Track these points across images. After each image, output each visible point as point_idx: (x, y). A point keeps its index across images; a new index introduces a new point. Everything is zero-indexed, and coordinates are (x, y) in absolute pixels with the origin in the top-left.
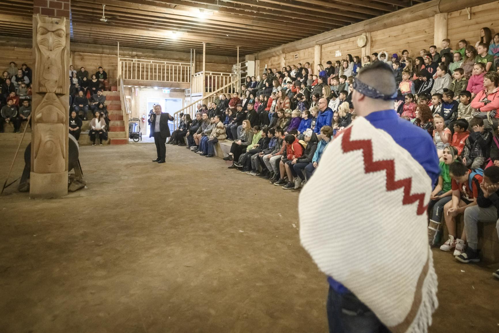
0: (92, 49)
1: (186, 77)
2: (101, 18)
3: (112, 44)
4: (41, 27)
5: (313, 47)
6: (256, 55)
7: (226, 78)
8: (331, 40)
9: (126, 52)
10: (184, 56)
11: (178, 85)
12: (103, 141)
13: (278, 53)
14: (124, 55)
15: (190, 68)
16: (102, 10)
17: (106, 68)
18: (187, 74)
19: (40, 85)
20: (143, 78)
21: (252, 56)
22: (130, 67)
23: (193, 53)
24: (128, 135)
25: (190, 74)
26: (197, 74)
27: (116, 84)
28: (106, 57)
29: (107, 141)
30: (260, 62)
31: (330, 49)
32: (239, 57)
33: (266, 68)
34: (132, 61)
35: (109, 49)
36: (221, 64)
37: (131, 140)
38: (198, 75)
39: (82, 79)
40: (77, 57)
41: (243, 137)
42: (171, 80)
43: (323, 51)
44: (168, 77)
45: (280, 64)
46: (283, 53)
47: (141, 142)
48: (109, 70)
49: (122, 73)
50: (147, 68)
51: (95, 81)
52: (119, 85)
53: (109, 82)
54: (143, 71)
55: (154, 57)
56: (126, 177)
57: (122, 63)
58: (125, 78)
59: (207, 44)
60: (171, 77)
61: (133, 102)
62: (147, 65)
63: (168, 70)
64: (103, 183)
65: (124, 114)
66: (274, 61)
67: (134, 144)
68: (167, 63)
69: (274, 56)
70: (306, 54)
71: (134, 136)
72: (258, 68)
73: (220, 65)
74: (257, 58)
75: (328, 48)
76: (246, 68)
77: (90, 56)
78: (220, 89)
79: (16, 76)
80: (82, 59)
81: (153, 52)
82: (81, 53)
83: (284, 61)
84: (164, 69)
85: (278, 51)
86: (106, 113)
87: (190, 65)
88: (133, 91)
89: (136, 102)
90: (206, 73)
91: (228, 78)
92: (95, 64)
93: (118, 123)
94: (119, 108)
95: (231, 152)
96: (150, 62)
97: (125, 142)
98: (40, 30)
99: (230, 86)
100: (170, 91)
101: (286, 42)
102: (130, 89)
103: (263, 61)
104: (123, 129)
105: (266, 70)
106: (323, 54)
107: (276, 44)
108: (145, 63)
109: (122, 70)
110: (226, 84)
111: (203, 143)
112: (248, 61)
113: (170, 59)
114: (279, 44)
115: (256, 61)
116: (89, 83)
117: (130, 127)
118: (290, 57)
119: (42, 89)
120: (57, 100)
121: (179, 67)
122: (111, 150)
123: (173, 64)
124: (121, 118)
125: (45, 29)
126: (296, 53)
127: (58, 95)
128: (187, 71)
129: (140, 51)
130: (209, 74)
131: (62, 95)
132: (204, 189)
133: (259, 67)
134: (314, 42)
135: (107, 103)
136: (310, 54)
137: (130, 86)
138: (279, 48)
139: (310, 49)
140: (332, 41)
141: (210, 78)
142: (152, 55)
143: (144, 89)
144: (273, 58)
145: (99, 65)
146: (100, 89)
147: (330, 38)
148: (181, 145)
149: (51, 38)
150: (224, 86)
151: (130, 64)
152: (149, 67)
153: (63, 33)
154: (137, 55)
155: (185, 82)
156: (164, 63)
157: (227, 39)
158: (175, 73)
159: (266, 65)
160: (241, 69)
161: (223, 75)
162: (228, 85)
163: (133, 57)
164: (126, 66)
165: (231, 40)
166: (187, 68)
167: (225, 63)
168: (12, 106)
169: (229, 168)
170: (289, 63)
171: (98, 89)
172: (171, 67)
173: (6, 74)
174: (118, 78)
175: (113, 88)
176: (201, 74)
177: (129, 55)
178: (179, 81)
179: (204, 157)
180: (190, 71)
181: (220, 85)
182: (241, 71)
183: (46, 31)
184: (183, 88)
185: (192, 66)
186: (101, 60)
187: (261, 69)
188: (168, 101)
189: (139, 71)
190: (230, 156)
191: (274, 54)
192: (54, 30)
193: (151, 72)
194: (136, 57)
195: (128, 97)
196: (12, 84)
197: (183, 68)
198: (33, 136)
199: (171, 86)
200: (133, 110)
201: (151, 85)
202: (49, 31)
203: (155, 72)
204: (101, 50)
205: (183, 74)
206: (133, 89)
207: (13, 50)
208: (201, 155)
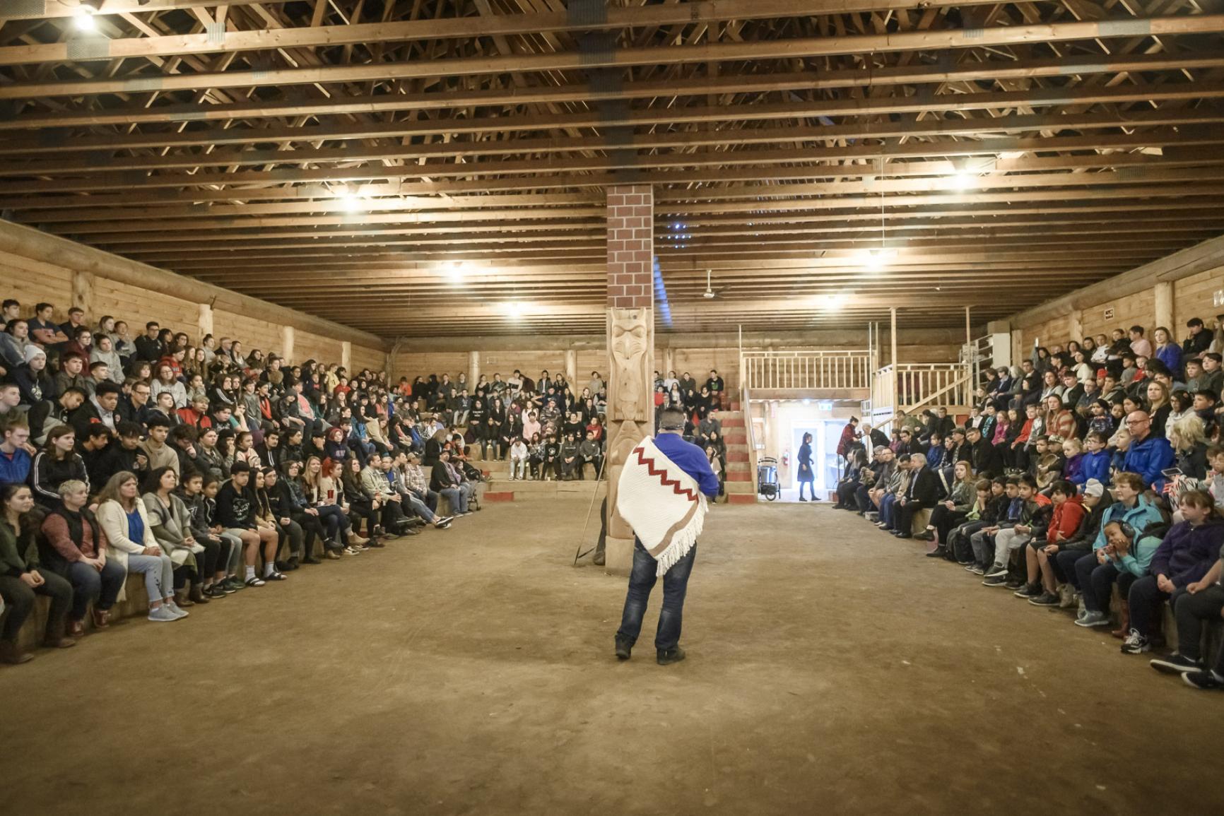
0: (699, 342)
1: (860, 377)
2: (705, 291)
3: (728, 329)
4: (617, 326)
5: (1151, 287)
6: (1012, 319)
7: (943, 374)
8: (1197, 267)
9: (754, 341)
10: (856, 336)
11: (847, 395)
12: (718, 498)
13: (1063, 311)
14: (750, 346)
15: (868, 359)
16: (706, 278)
17: (723, 371)
18: (863, 371)
19: (616, 410)
20: (782, 386)
21: (1004, 323)
22: (760, 367)
23: (873, 328)
24: (756, 488)
25: (868, 371)
26: (882, 370)
27: (737, 399)
28: (722, 352)
29: (724, 498)
30: (1024, 335)
31: (1196, 289)
32: (971, 327)
33: (1037, 345)
34: (764, 355)
35: (727, 338)
36: (934, 345)
37: (761, 497)
38: (883, 373)
39: (687, 392)
40: (679, 357)
41: (957, 496)
42: (833, 385)
43: (1178, 294)
44: (826, 380)
45: (1068, 334)
46: (1076, 308)
47: (779, 501)
48: (727, 375)
49: (747, 378)
50: (789, 366)
51: (705, 396)
52: (743, 399)
53: (727, 395)
54: (782, 373)
55: (801, 344)
56: (740, 557)
57: (747, 360)
58: (753, 386)
59: (899, 310)
60: (833, 380)
61: (767, 428)
62: (789, 361)
63: (826, 366)
64: (705, 562)
65: (750, 451)
66: (1056, 328)
67: (766, 504)
68: (824, 354)
69: (1054, 319)
70: (1133, 307)
71: (768, 489)
72: (1018, 348)
73: (933, 347)
74: (1014, 326)
75: (1190, 289)
76: (990, 350)
77: (698, 353)
78: (931, 397)
79: (598, 395)
80: (686, 360)
81: (800, 336)
82: (685, 350)
83: (1080, 327)
84: (818, 366)
85: (1063, 306)
86: (723, 449)
87: (868, 354)
88: (767, 409)
89: (772, 429)
90: (899, 368)
91: (947, 373)
92: (706, 366)
93: (741, 465)
94: (743, 441)
95: (931, 524)
96: (793, 355)
97: (750, 500)
98: (615, 330)
99: (951, 391)
100: (834, 406)
101: (1082, 285)
102: (762, 405)
103: (1028, 331)
104: (748, 477)
105: (1038, 349)
106: (1180, 304)
107: (1056, 292)
108: (785, 358)
109: (748, 373)
110: (943, 386)
111: (886, 506)
112: (994, 335)
113: (830, 345)
114: (1064, 290)
115: (1014, 333)
116: (697, 400)
117: (762, 473)
118: (1093, 318)
119: (619, 416)
120: (637, 430)
121: (848, 360)
122: (727, 513)
123: (837, 354)
124: (745, 458)
125: (621, 328)
126: (1110, 307)
127: (638, 422)
128: (863, 365)
129: (777, 337)
130: (905, 368)
131: (643, 422)
132: (864, 588)
133: (1020, 346)
134: (1153, 277)
135: (724, 432)
136: (1144, 304)
137: (761, 401)
138: (1066, 300)
139: (1144, 295)
140: (1200, 269)
141: (908, 376)
142: (798, 340)
143: (787, 404)
144: (1052, 324)
145: (712, 367)
146: (713, 408)
147: (1197, 263)
148: (850, 509)
149: (628, 340)
150: (939, 392)
151: (759, 361)
152: (792, 364)
153: (643, 331)
154: (772, 345)
155: (860, 387)
156: (818, 354)
157: (940, 296)
158: (840, 372)
159: (1037, 341)
160: (980, 353)
161: (935, 367)
162: (948, 387)
163: (765, 348)
164: (753, 365)
165: (947, 296)
166: (862, 359)
167: (945, 342)
168: (593, 441)
169: (929, 555)
170: (1091, 330)
171: (710, 408)
172: (833, 360)
173: (587, 392)
174: (740, 388)
175: (733, 405)
176: (888, 371)
177: (758, 345)
178: (848, 385)
179: (887, 533)
180: (868, 365)
181: (930, 389)
182: (978, 357)
183: (622, 331)
184: (857, 400)
185: (873, 354)
186: (715, 358)
187: (1026, 349)
188: (829, 425)
189: (774, 372)
190: (930, 532)
191: (1054, 314)
192: (630, 328)
193: (796, 372)
194: (770, 348)
195: (757, 420)
196: (593, 407)
197: (856, 360)
198: (608, 485)
199: (832, 396)
200: (767, 442)
201: (797, 397)
202: (625, 331)
203: (804, 372)
204: (713, 342)
205: (856, 372)
206: (767, 405)
207: (595, 354)
208: (881, 528)
